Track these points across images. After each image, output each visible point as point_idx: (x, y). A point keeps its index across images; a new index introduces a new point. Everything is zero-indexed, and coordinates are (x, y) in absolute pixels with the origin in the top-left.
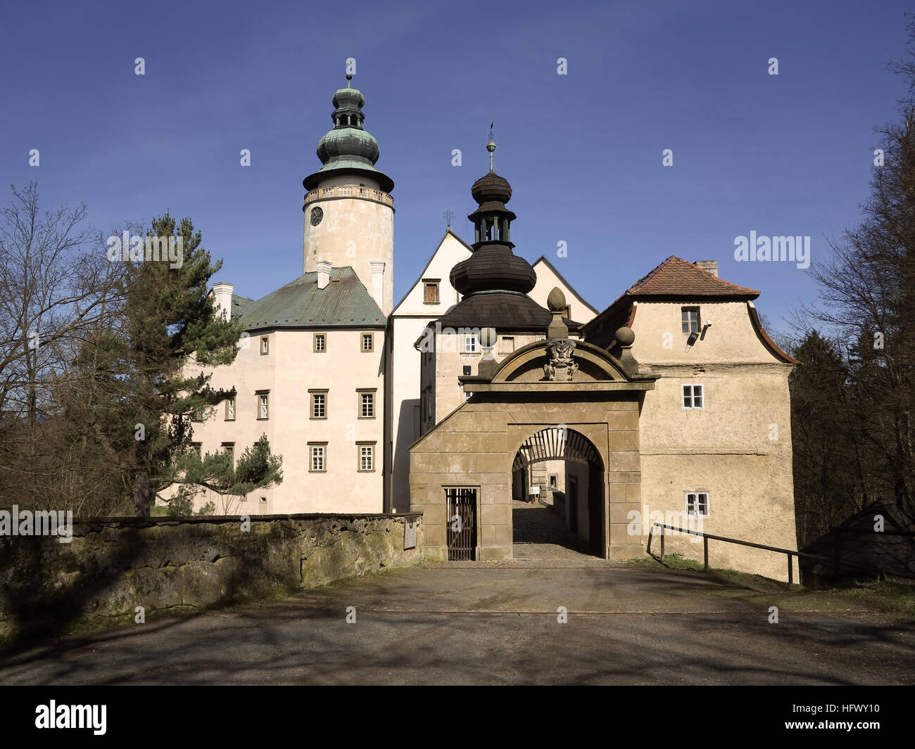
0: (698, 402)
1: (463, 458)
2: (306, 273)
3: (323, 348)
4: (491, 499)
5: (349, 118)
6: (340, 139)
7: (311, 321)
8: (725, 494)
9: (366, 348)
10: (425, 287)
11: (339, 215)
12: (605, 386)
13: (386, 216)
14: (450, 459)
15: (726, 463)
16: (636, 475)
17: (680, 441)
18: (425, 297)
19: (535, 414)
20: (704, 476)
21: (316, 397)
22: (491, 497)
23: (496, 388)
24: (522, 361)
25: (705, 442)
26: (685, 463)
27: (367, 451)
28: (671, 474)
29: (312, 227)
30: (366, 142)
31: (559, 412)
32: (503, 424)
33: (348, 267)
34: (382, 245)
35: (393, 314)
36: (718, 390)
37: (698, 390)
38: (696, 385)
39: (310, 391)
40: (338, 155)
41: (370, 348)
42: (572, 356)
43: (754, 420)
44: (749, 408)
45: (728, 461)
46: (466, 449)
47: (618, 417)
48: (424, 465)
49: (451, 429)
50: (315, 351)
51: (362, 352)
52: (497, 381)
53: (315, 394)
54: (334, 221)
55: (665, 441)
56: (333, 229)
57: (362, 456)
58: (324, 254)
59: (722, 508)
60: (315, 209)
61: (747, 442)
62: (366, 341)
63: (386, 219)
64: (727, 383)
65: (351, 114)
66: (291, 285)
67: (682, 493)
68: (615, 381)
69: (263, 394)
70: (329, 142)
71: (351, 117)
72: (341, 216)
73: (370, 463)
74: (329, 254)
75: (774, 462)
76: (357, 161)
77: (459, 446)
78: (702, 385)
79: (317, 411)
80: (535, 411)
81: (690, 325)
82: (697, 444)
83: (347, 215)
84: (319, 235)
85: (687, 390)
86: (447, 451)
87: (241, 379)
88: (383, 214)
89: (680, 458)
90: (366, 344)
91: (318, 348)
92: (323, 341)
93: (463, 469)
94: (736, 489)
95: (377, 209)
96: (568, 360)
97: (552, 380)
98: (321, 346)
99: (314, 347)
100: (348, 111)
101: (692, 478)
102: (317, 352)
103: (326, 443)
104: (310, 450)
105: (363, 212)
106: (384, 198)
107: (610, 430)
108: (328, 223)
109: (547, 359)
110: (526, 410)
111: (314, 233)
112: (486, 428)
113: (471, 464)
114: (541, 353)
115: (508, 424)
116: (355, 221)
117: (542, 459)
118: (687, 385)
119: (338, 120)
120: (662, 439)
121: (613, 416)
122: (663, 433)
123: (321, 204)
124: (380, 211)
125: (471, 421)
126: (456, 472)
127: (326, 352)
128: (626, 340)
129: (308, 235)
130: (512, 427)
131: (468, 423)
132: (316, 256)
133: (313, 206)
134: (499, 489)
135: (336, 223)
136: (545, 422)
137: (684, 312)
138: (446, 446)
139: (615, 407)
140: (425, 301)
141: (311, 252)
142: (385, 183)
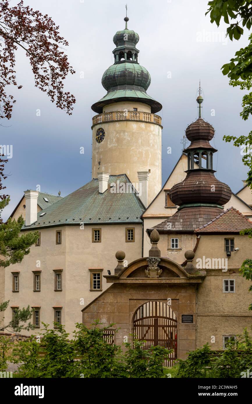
0: (232, 289)
1: (107, 316)
2: (93, 179)
3: (99, 239)
4: (121, 336)
5: (126, 54)
6: (118, 73)
7: (90, 219)
9: (129, 239)
10: (166, 196)
12: (176, 281)
13: (154, 133)
14: (101, 316)
15: (245, 322)
16: (193, 326)
17: (222, 309)
18: (166, 203)
19: (142, 294)
20: (234, 327)
21: (95, 275)
22: (121, 335)
23: (121, 282)
24: (134, 268)
25: (235, 310)
26: (224, 321)
28: (216, 326)
29: (97, 144)
30: (138, 74)
31: (155, 293)
32: (127, 299)
33: (123, 175)
34: (150, 156)
35: (143, 216)
36: (242, 282)
37: (232, 282)
38: (231, 280)
39: (91, 270)
40: (117, 86)
41: (132, 239)
42: (158, 266)
46: (109, 312)
47: (184, 297)
48: (89, 319)
49: (102, 301)
50: (93, 242)
51: (127, 242)
52: (122, 278)
53: (93, 273)
54: (112, 139)
55: (214, 309)
56: (111, 145)
58: (106, 165)
60: (99, 129)
62: (129, 234)
63: (154, 135)
65: (127, 51)
66: (81, 189)
67: (222, 336)
68: (181, 278)
69: (58, 273)
70: (110, 76)
71: (127, 54)
72: (117, 135)
74: (110, 164)
76: (131, 89)
77: (106, 310)
78: (234, 280)
79: (95, 285)
80: (142, 293)
81: (229, 247)
82: (231, 311)
83: (122, 134)
84: (102, 150)
85: (226, 282)
86: (100, 312)
87: (44, 261)
88: (151, 131)
89: (221, 318)
90: (129, 236)
91: (96, 239)
92: (99, 234)
93: (108, 321)
95: (146, 127)
96: (156, 268)
97: (149, 277)
98: (97, 237)
99: (93, 238)
100: (124, 49)
101: (227, 329)
102: (95, 242)
105: (134, 131)
106: (153, 118)
107: (180, 302)
108: (109, 140)
109: (146, 267)
110: (138, 292)
111: (99, 148)
112: (119, 301)
113: (111, 319)
114: (144, 264)
115: (130, 299)
116: (129, 139)
117: (150, 317)
118: (226, 279)
119: (117, 56)
120: (213, 308)
121: (182, 296)
122: (213, 306)
123: (103, 126)
124: (148, 129)
125: (111, 297)
126: (104, 322)
127: (101, 242)
128: (190, 257)
129: (95, 150)
130: (132, 301)
131: (110, 299)
132: (100, 166)
133: (98, 127)
134: (125, 331)
135: (114, 140)
136: (148, 298)
137: (227, 240)
138: (99, 310)
139: (183, 291)
140: (166, 205)
141: (97, 163)
142: (155, 107)
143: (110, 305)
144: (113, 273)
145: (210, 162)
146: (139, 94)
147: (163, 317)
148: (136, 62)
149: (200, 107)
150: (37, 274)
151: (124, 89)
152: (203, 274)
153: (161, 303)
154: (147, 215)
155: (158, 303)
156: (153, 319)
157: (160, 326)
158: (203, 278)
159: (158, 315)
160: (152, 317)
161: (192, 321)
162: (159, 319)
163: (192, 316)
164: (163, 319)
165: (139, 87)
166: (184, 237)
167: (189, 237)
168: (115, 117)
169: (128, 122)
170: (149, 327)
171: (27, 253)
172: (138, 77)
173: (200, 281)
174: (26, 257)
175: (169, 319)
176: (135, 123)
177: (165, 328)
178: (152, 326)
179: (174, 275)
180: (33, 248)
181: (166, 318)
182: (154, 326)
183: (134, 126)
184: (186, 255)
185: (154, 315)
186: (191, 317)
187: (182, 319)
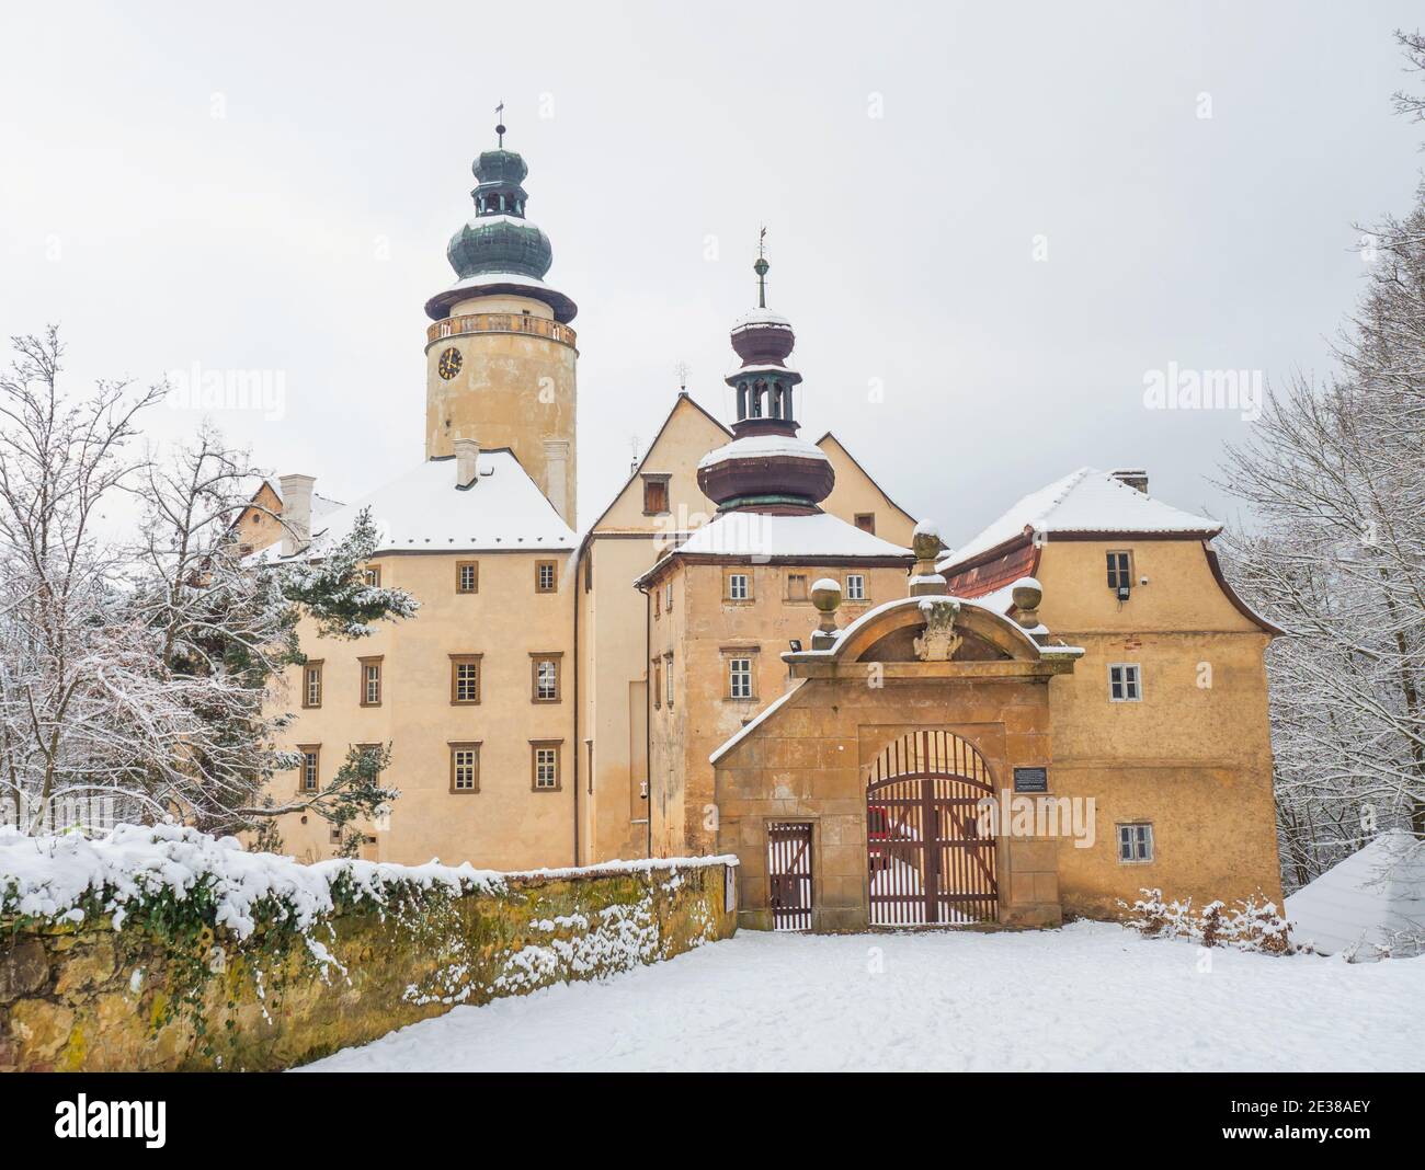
0: (1132, 692)
1: (794, 776)
2: (433, 458)
3: (472, 586)
4: (837, 838)
5: (502, 199)
7: (451, 540)
8: (1176, 826)
9: (544, 585)
10: (645, 488)
11: (488, 362)
12: (1002, 670)
13: (566, 365)
14: (775, 777)
15: (1176, 782)
17: (1108, 748)
18: (646, 504)
20: (1144, 800)
21: (462, 668)
22: (836, 835)
24: (880, 632)
25: (1145, 749)
26: (1116, 780)
27: (546, 757)
29: (443, 381)
31: (933, 707)
32: (853, 724)
33: (504, 450)
34: (559, 413)
35: (592, 533)
36: (1162, 673)
37: (1131, 672)
38: (1130, 665)
39: (453, 657)
41: (550, 585)
42: (954, 627)
43: (1216, 716)
44: (1208, 699)
45: (1179, 778)
46: (798, 764)
47: (1019, 715)
48: (737, 788)
49: (777, 733)
50: (460, 591)
51: (538, 591)
53: (459, 662)
54: (479, 372)
55: (1086, 749)
56: (479, 385)
57: (538, 764)
58: (464, 427)
59: (1172, 846)
60: (447, 350)
61: (1205, 749)
62: (544, 575)
63: (566, 368)
64: (1175, 662)
65: (505, 191)
67: (1112, 827)
68: (1018, 661)
69: (370, 663)
71: (504, 197)
72: (492, 363)
73: (550, 776)
74: (474, 426)
75: (1246, 778)
77: (787, 759)
78: (1139, 665)
79: (462, 689)
80: (899, 707)
81: (1118, 576)
82: (1133, 752)
83: (501, 362)
84: (456, 395)
85: (1116, 674)
86: (770, 766)
88: (560, 361)
89: (1108, 773)
90: (544, 580)
91: (465, 586)
92: (472, 575)
93: (795, 792)
94: (1192, 818)
95: (552, 350)
96: (948, 632)
97: (924, 661)
98: (469, 582)
99: (458, 583)
100: (500, 188)
101: (1126, 803)
102: (464, 592)
103: (479, 744)
104: (452, 755)
105: (528, 357)
106: (563, 333)
107: (1008, 733)
108: (471, 375)
109: (919, 630)
110: (885, 705)
111: (446, 391)
112: (827, 732)
113: (806, 786)
114: (910, 620)
115: (859, 726)
116: (517, 372)
117: (908, 777)
118: (1116, 666)
119: (483, 201)
120: (1082, 745)
121: (1012, 712)
122: (1083, 737)
123: (457, 344)
124: (555, 354)
125: (804, 720)
126: (784, 798)
127: (477, 592)
129: (437, 394)
130: (865, 730)
131: (800, 725)
132: (451, 429)
133: (444, 346)
134: (848, 822)
135: (484, 374)
136: (913, 722)
137: (1108, 555)
138: (768, 759)
139: (1015, 699)
140: (646, 509)
141: (441, 423)
142: (563, 309)
143: (800, 743)
147: (946, 776)
148: (522, 216)
149: (762, 283)
153: (941, 734)
154: (605, 529)
155: (931, 735)
156: (920, 781)
157: (940, 802)
159: (932, 770)
160: (917, 776)
161: (1044, 787)
162: (935, 781)
163: (1044, 770)
164: (948, 782)
165: (532, 268)
168: (484, 324)
169: (515, 337)
170: (907, 804)
172: (531, 246)
175: (964, 779)
176: (530, 338)
177: (955, 807)
178: (917, 802)
179: (987, 652)
181: (956, 777)
182: (923, 802)
183: (527, 345)
185: (921, 770)
186: (1042, 774)
187: (1016, 779)
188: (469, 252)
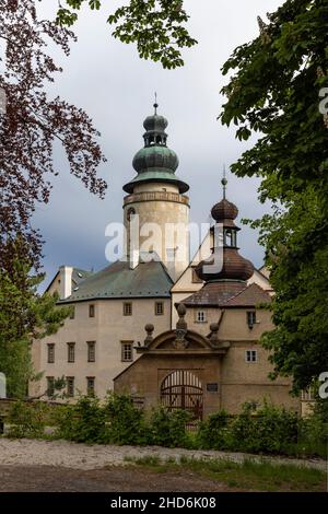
0: (254, 359)
1: (138, 384)
3: (129, 313)
5: (155, 138)
6: (147, 156)
7: (122, 293)
9: (158, 312)
10: (193, 272)
12: (201, 352)
13: (182, 212)
14: (132, 385)
16: (217, 394)
17: (244, 378)
18: (193, 278)
19: (170, 364)
21: (126, 346)
23: (151, 352)
24: (162, 340)
25: (257, 378)
26: (246, 389)
28: (239, 394)
30: (167, 157)
32: (156, 369)
35: (171, 291)
36: (264, 353)
37: (254, 353)
38: (253, 350)
39: (122, 342)
40: (147, 168)
41: (161, 312)
42: (185, 337)
45: (268, 389)
47: (209, 366)
48: (120, 388)
49: (132, 371)
50: (124, 315)
51: (156, 315)
52: (151, 349)
53: (125, 344)
60: (131, 208)
62: (158, 307)
63: (182, 214)
65: (156, 135)
68: (206, 349)
69: (91, 344)
71: (157, 138)
76: (160, 171)
77: (136, 379)
78: (256, 351)
79: (126, 355)
81: (251, 320)
82: (253, 380)
85: (249, 353)
86: (131, 381)
87: (77, 333)
88: (179, 211)
89: (243, 386)
90: (158, 310)
91: (127, 313)
92: (130, 308)
93: (138, 389)
95: (174, 206)
96: (183, 340)
97: (176, 348)
98: (128, 311)
99: (124, 311)
102: (126, 315)
105: (163, 210)
106: (181, 198)
107: (205, 372)
109: (173, 339)
110: (167, 362)
112: (148, 371)
113: (141, 387)
114: (171, 336)
115: (158, 369)
116: (158, 217)
117: (177, 386)
118: (249, 350)
119: (147, 140)
120: (236, 377)
121: (207, 365)
122: (236, 375)
123: (134, 206)
124: (177, 208)
125: (141, 367)
127: (132, 315)
128: (215, 329)
130: (160, 371)
131: (139, 369)
133: (129, 206)
136: (175, 368)
137: (249, 314)
138: (130, 379)
139: (208, 361)
140: (193, 281)
142: (183, 187)
143: (140, 374)
144: (142, 345)
145: (234, 240)
146: (168, 176)
147: (189, 386)
148: (165, 146)
149: (224, 188)
150: (71, 345)
151: (154, 171)
152: (226, 345)
153: (188, 373)
154: (175, 289)
155: (185, 372)
157: (187, 394)
158: (227, 349)
159: (185, 384)
160: (180, 386)
161: (216, 390)
162: (186, 387)
163: (217, 384)
164: (190, 388)
165: (168, 169)
166: (210, 311)
167: (215, 310)
168: (145, 197)
169: (157, 202)
170: (176, 395)
171: (62, 325)
172: (166, 159)
173: (224, 352)
174: (61, 330)
175: (195, 387)
176: (164, 202)
177: (192, 396)
178: (179, 394)
179: (200, 346)
180: (67, 321)
181: (192, 386)
182: (181, 394)
183: (163, 205)
184: (211, 328)
185: (181, 384)
186: (216, 386)
187: (208, 387)
188: (140, 164)
